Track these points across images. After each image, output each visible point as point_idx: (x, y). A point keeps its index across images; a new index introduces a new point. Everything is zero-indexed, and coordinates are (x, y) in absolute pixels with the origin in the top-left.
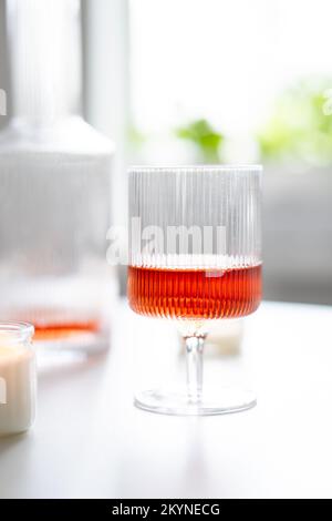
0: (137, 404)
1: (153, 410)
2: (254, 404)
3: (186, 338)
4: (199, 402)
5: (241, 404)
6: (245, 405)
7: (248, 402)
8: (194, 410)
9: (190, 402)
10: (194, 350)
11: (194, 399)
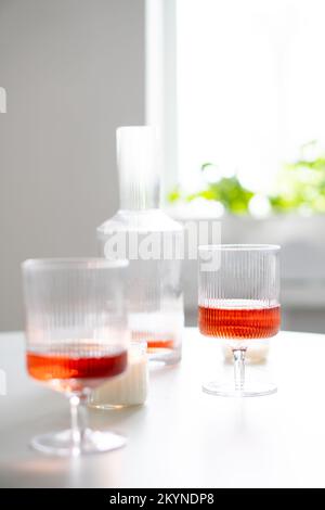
0: (205, 390)
1: (215, 393)
2: (275, 390)
3: (234, 350)
4: (242, 389)
7: (272, 389)
8: (239, 393)
9: (237, 389)
10: (239, 359)
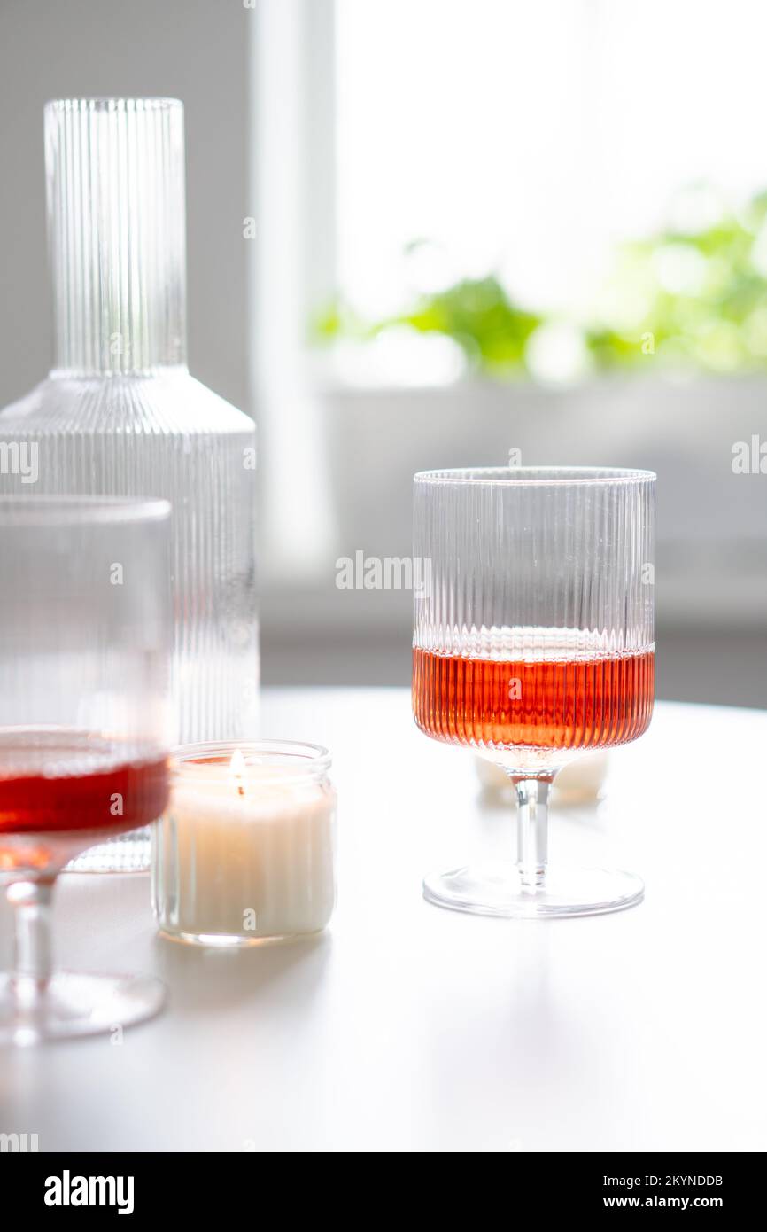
0: (429, 896)
1: (463, 908)
2: (639, 898)
3: (517, 780)
4: (539, 895)
5: (616, 898)
6: (624, 901)
7: (629, 895)
8: (531, 908)
9: (524, 894)
10: (532, 801)
11: (532, 890)
